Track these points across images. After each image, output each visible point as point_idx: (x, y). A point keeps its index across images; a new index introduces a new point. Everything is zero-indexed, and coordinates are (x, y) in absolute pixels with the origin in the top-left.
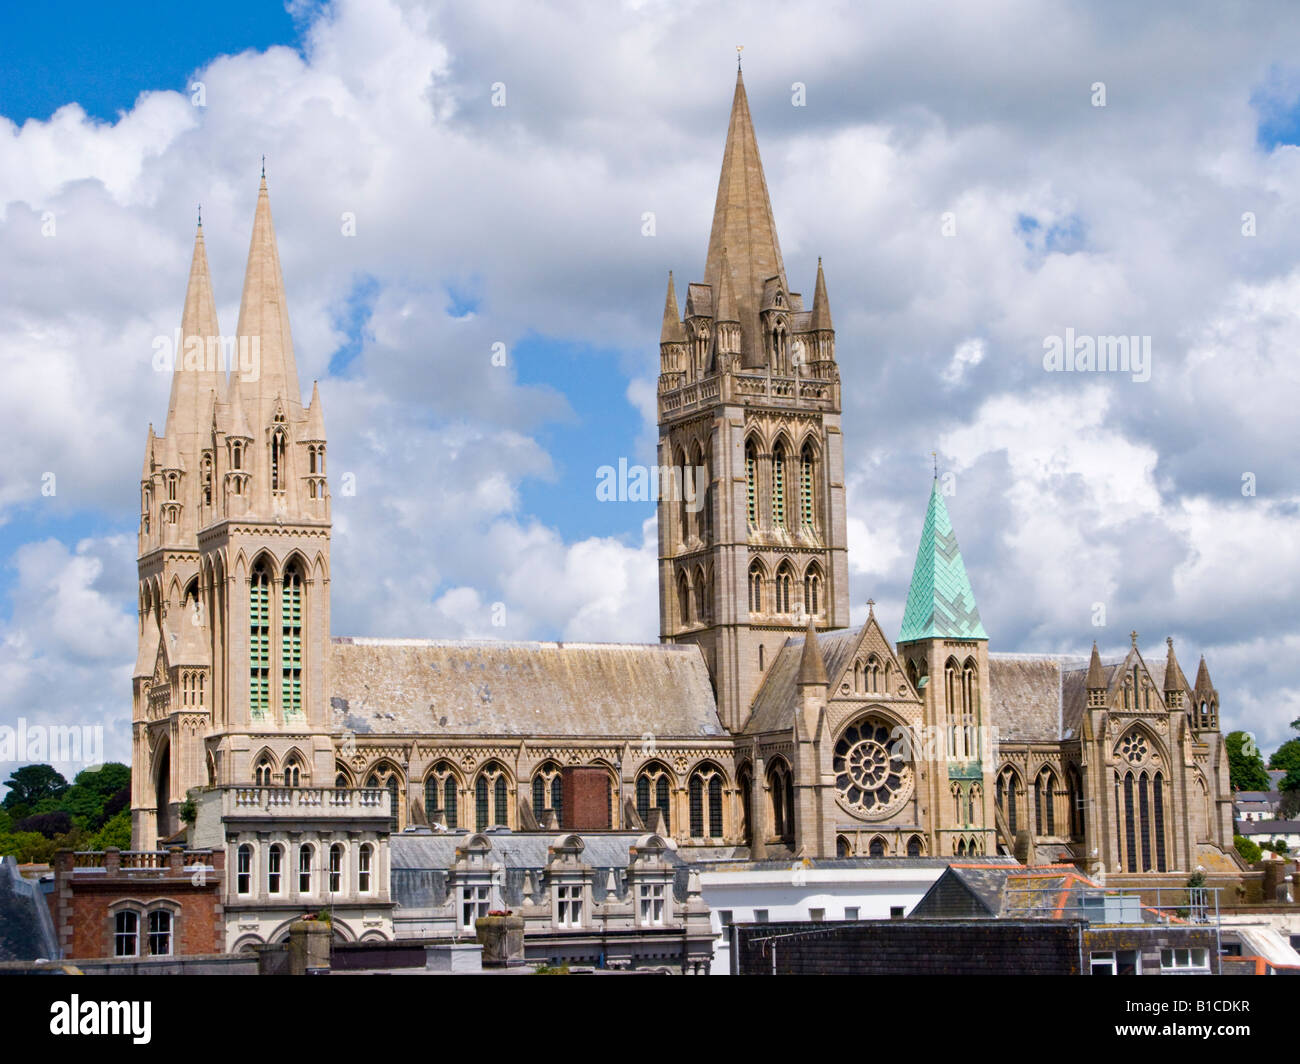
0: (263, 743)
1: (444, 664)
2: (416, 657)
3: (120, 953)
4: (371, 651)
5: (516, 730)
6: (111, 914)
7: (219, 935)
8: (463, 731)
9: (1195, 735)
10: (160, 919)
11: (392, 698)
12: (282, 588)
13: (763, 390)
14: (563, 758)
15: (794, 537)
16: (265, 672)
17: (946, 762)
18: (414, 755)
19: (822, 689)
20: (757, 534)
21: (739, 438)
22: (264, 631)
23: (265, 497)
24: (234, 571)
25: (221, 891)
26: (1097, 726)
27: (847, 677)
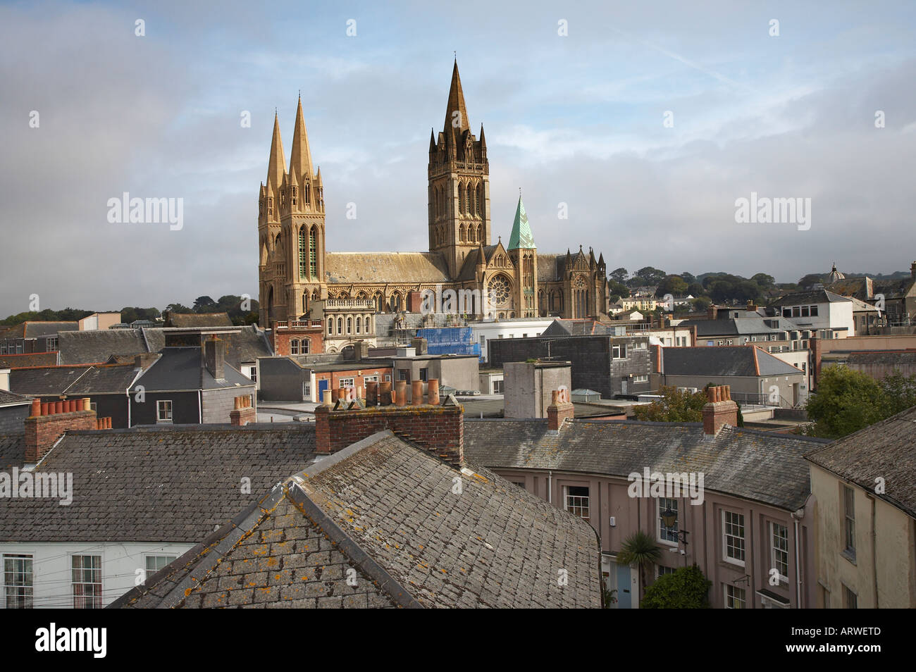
0: (304, 286)
1: (360, 260)
2: (352, 258)
3: (293, 353)
4: (337, 256)
5: (385, 281)
6: (290, 341)
7: (323, 347)
8: (368, 281)
9: (599, 277)
10: (305, 343)
11: (344, 271)
12: (309, 236)
13: (464, 168)
14: (400, 290)
15: (474, 216)
16: (304, 263)
17: (523, 288)
18: (352, 290)
19: (484, 266)
20: (461, 215)
21: (456, 184)
22: (304, 250)
23: (303, 206)
24: (294, 230)
25: (323, 333)
26: (568, 276)
27: (492, 261)
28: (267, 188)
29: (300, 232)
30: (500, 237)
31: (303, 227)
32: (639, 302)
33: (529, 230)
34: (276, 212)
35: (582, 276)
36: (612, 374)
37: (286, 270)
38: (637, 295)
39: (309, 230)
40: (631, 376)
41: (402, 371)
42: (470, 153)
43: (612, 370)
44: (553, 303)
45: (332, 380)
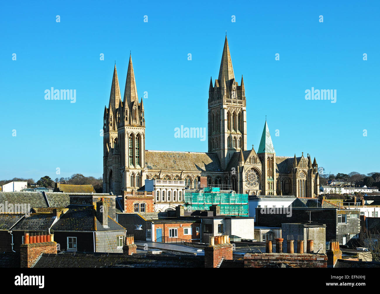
0: (132, 171)
1: (166, 156)
2: (161, 154)
3: (135, 211)
4: (152, 153)
5: (181, 169)
6: (134, 204)
7: (154, 208)
8: (171, 169)
10: (143, 205)
11: (156, 162)
12: (136, 140)
13: (231, 102)
14: (190, 175)
15: (236, 132)
16: (132, 157)
17: (267, 177)
18: (161, 174)
19: (243, 162)
20: (229, 131)
21: (226, 111)
22: (132, 148)
23: (132, 121)
24: (126, 136)
25: (154, 200)
26: (294, 170)
27: (248, 160)
28: (109, 110)
29: (130, 137)
30: (253, 145)
31: (132, 135)
32: (334, 188)
33: (271, 142)
34: (114, 125)
35: (303, 171)
36: (337, 233)
37: (121, 159)
38: (332, 184)
39: (136, 136)
40: (348, 234)
41: (207, 225)
42: (234, 94)
43: (337, 230)
44: (285, 187)
45: (164, 229)
